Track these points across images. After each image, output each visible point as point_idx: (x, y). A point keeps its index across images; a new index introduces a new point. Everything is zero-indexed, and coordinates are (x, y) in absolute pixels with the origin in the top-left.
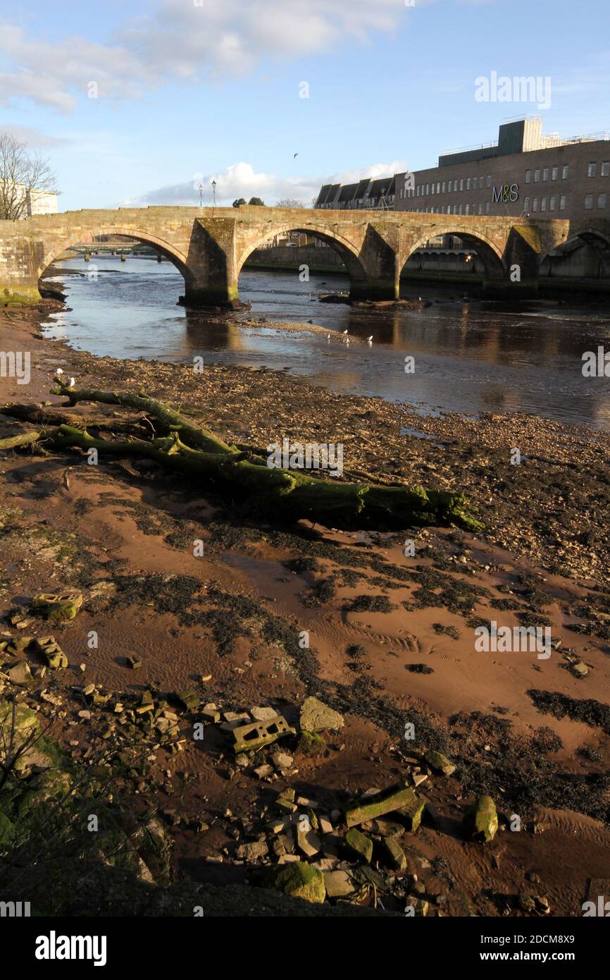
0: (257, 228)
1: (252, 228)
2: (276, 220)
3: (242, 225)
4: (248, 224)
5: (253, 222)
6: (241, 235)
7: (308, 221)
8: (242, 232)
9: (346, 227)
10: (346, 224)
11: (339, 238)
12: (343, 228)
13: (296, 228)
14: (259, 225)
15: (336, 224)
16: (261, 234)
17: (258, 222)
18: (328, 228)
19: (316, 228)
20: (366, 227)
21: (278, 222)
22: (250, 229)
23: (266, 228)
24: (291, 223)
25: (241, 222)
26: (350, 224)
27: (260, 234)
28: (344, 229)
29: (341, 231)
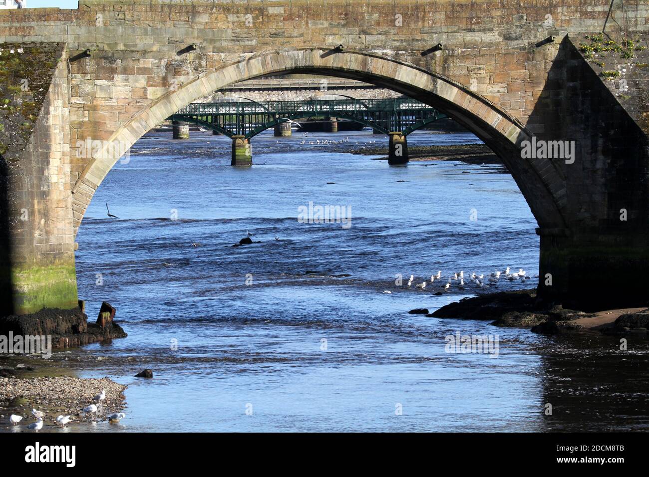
0: (144, 71)
1: (125, 71)
2: (212, 41)
3: (90, 64)
4: (110, 58)
5: (130, 52)
6: (85, 96)
7: (332, 41)
8: (88, 88)
9: (475, 52)
10: (474, 45)
11: (451, 94)
12: (463, 57)
13: (289, 64)
14: (149, 62)
15: (437, 48)
16: (159, 91)
17: (145, 53)
18: (409, 60)
19: (365, 63)
20: (552, 51)
21: (219, 50)
22: (119, 78)
23: (174, 69)
24: (269, 49)
25: (85, 54)
26: (490, 45)
27: (154, 92)
28: (469, 64)
29: (457, 69)
